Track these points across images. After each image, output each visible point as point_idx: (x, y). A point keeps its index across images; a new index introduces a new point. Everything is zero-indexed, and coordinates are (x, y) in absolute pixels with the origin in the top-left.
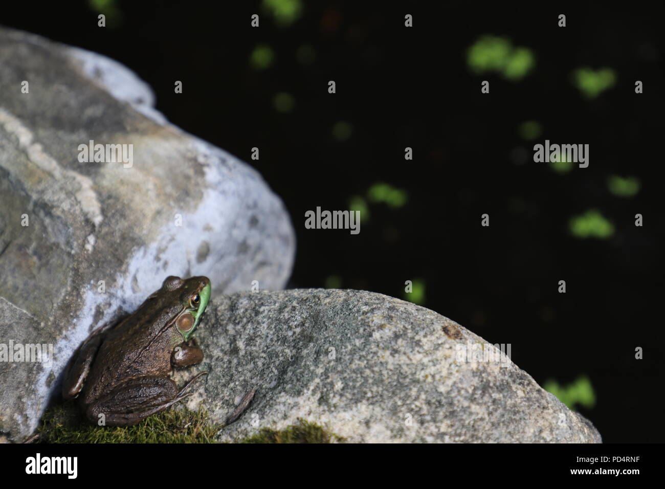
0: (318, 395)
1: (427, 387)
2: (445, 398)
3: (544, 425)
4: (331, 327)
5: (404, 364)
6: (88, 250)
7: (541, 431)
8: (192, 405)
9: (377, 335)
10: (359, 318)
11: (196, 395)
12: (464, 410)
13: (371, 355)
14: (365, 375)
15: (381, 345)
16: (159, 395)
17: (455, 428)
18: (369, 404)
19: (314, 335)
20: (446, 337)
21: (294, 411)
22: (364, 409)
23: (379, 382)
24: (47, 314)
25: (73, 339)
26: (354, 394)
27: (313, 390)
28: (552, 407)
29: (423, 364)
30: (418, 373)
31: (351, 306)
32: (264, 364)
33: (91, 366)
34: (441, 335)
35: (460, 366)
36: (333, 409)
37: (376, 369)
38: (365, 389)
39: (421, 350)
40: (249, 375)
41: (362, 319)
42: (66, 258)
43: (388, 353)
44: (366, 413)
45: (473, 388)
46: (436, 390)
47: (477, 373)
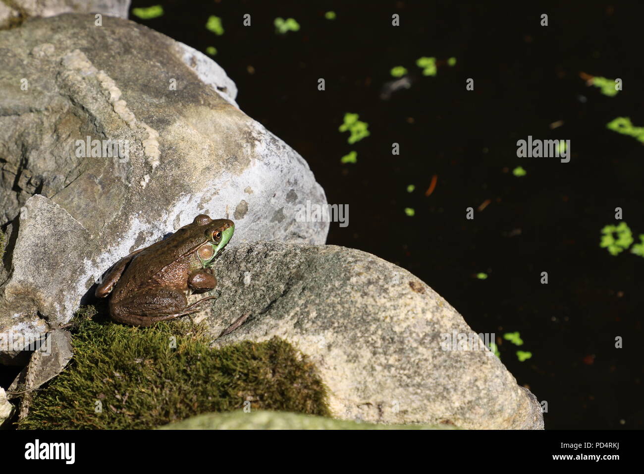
0: (295, 321)
1: (384, 325)
2: (398, 337)
3: (480, 376)
4: (320, 270)
5: (370, 305)
6: (142, 186)
7: (476, 380)
8: (197, 320)
9: (354, 280)
10: (344, 266)
11: (203, 313)
12: (412, 349)
13: (345, 294)
14: (336, 309)
15: (355, 288)
16: (170, 305)
17: (401, 362)
18: (334, 332)
19: (305, 275)
20: (411, 290)
21: (273, 330)
22: (329, 336)
23: (346, 316)
24: (98, 230)
25: (115, 254)
26: (324, 323)
27: (292, 316)
28: (491, 364)
29: (385, 307)
30: (380, 313)
31: (340, 257)
32: (261, 295)
33: (122, 274)
34: (406, 287)
35: (417, 314)
36: (304, 332)
37: (346, 305)
38: (333, 320)
39: (386, 296)
40: (248, 302)
41: (345, 267)
42: (123, 189)
43: (359, 294)
44: (330, 339)
45: (424, 334)
46: (392, 329)
47: (430, 322)
